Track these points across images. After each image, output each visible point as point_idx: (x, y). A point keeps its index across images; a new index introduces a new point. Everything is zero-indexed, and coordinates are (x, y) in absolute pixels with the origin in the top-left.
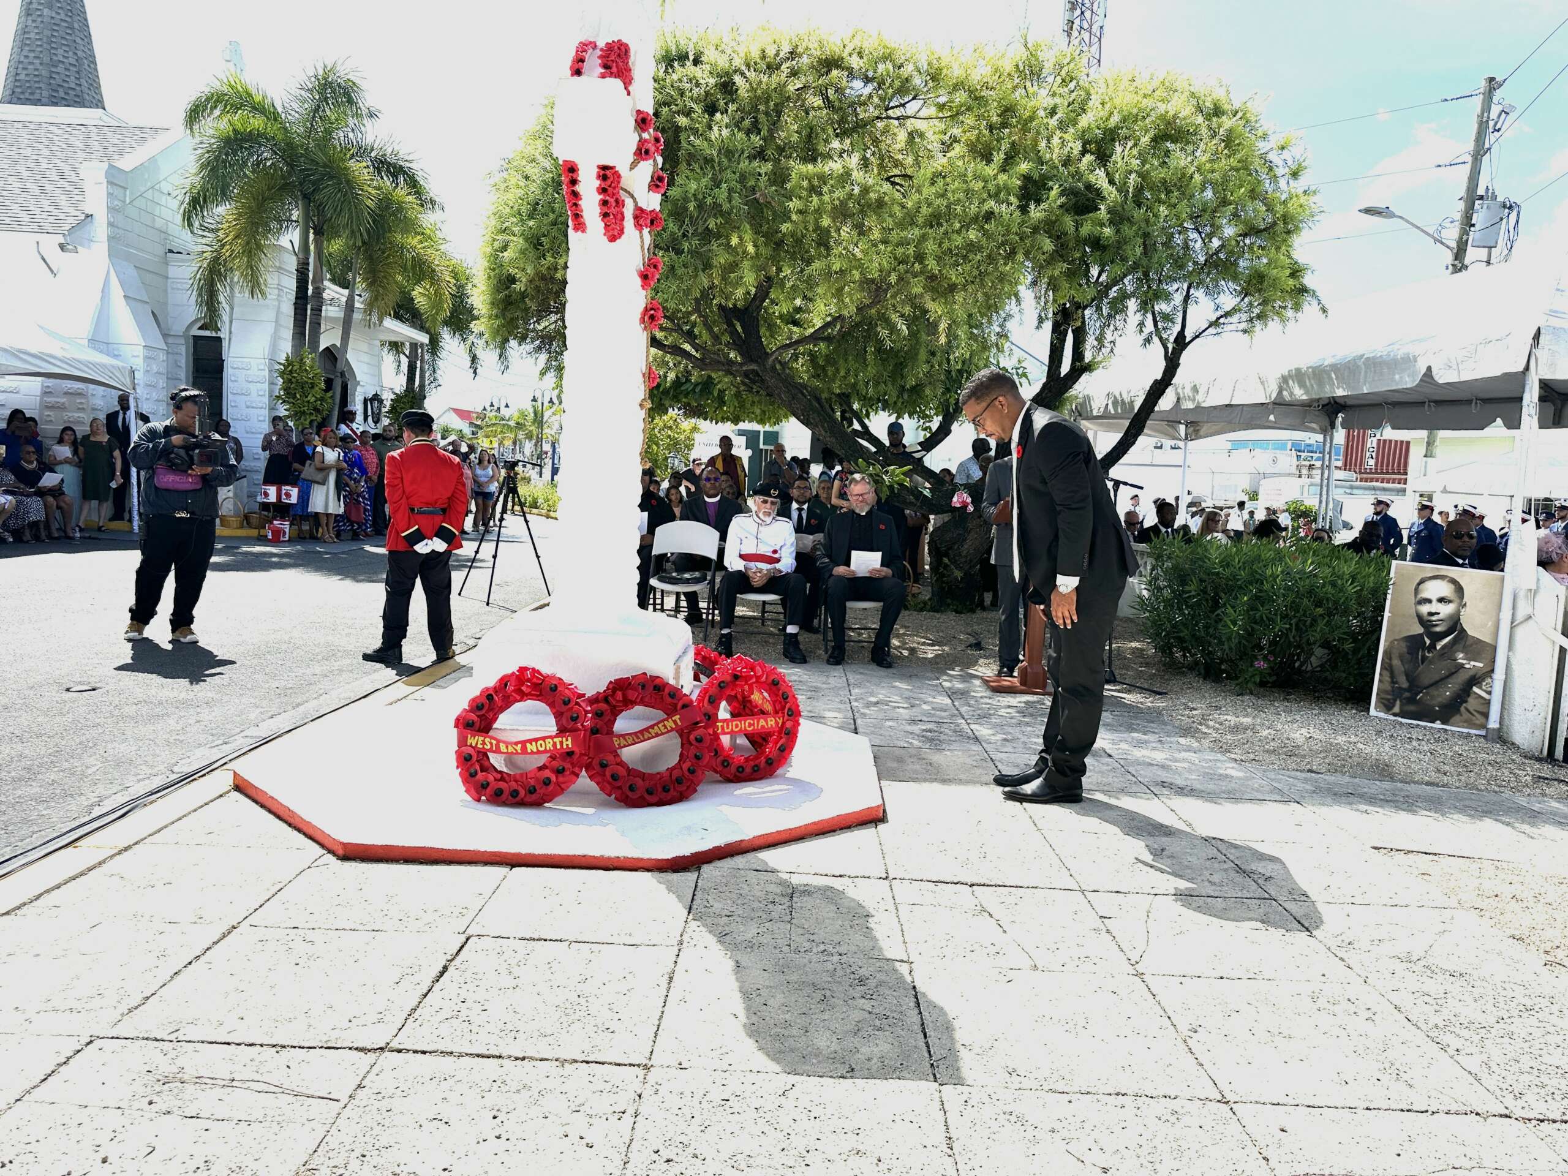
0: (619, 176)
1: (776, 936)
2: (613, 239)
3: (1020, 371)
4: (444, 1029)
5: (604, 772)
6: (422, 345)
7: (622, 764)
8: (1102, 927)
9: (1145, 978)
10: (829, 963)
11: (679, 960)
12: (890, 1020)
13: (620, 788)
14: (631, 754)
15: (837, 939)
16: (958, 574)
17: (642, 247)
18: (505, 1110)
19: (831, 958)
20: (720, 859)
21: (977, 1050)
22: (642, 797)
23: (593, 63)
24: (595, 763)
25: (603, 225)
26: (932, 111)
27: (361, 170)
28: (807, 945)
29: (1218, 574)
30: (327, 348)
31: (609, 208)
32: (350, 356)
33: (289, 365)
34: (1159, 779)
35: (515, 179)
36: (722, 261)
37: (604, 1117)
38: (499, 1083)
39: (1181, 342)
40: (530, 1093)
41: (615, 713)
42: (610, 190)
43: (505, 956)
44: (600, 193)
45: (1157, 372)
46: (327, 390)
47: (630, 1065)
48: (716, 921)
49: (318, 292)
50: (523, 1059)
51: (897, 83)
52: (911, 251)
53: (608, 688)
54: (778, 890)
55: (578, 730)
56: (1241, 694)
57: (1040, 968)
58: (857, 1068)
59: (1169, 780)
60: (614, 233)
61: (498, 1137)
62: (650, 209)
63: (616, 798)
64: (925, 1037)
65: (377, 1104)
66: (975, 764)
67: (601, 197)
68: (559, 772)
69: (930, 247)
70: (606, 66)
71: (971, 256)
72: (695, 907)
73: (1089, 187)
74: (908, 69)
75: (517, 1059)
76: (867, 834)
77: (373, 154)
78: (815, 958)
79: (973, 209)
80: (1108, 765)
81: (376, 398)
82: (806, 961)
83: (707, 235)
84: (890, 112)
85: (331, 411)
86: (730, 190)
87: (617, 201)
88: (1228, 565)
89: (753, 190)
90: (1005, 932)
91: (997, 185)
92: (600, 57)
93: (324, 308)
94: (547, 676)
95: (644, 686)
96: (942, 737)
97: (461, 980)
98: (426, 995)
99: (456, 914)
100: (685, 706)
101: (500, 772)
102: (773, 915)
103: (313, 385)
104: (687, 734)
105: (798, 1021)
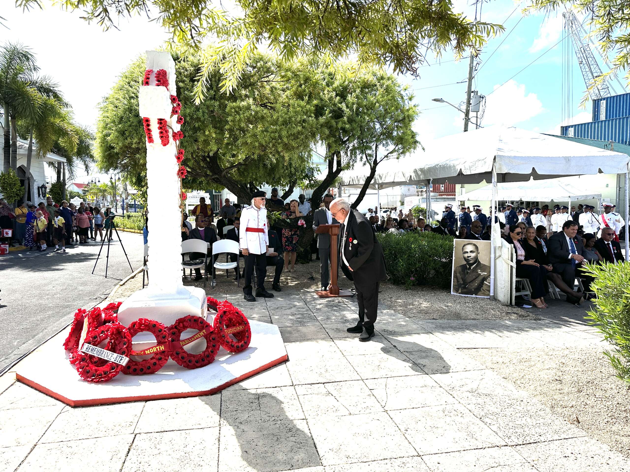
0: (166, 122)
1: (256, 416)
2: (165, 145)
3: (317, 169)
5: (178, 356)
6: (63, 163)
7: (185, 352)
8: (371, 394)
9: (388, 412)
10: (277, 425)
11: (221, 432)
12: (303, 444)
13: (185, 362)
14: (187, 347)
15: (278, 414)
16: (302, 250)
17: (176, 145)
19: (278, 422)
20: (228, 387)
21: (335, 450)
22: (194, 364)
23: (153, 80)
24: (174, 353)
25: (161, 140)
26: (279, 79)
27: (32, 91)
28: (268, 418)
29: (395, 247)
30: (20, 167)
31: (163, 134)
32: (31, 171)
33: (3, 176)
34: (383, 329)
35: (111, 107)
36: (202, 140)
39: (376, 163)
41: (180, 333)
42: (163, 128)
43: (152, 441)
44: (159, 129)
45: (368, 174)
46: (22, 186)
48: (232, 414)
49: (15, 143)
51: (265, 70)
52: (277, 135)
53: (176, 323)
54: (253, 397)
55: (166, 342)
56: (407, 290)
57: (352, 414)
58: (294, 465)
59: (386, 329)
60: (165, 142)
62: (178, 131)
63: (184, 366)
64: (316, 448)
66: (318, 331)
67: (160, 130)
68: (160, 359)
69: (284, 133)
70: (158, 81)
71: (299, 136)
72: (222, 409)
73: (340, 109)
74: (269, 64)
76: (282, 367)
77: (37, 85)
78: (272, 423)
79: (299, 119)
81: (44, 187)
82: (268, 425)
83: (195, 130)
84: (263, 79)
85: (24, 195)
86: (203, 112)
88: (398, 244)
89: (212, 112)
90: (338, 401)
91: (307, 110)
92: (156, 77)
93: (18, 150)
94: (151, 321)
95: (190, 320)
96: (304, 320)
97: (137, 454)
98: (124, 463)
99: (128, 425)
100: (207, 326)
101: (134, 362)
102: (254, 408)
103: (15, 184)
104: (210, 337)
105: (270, 450)
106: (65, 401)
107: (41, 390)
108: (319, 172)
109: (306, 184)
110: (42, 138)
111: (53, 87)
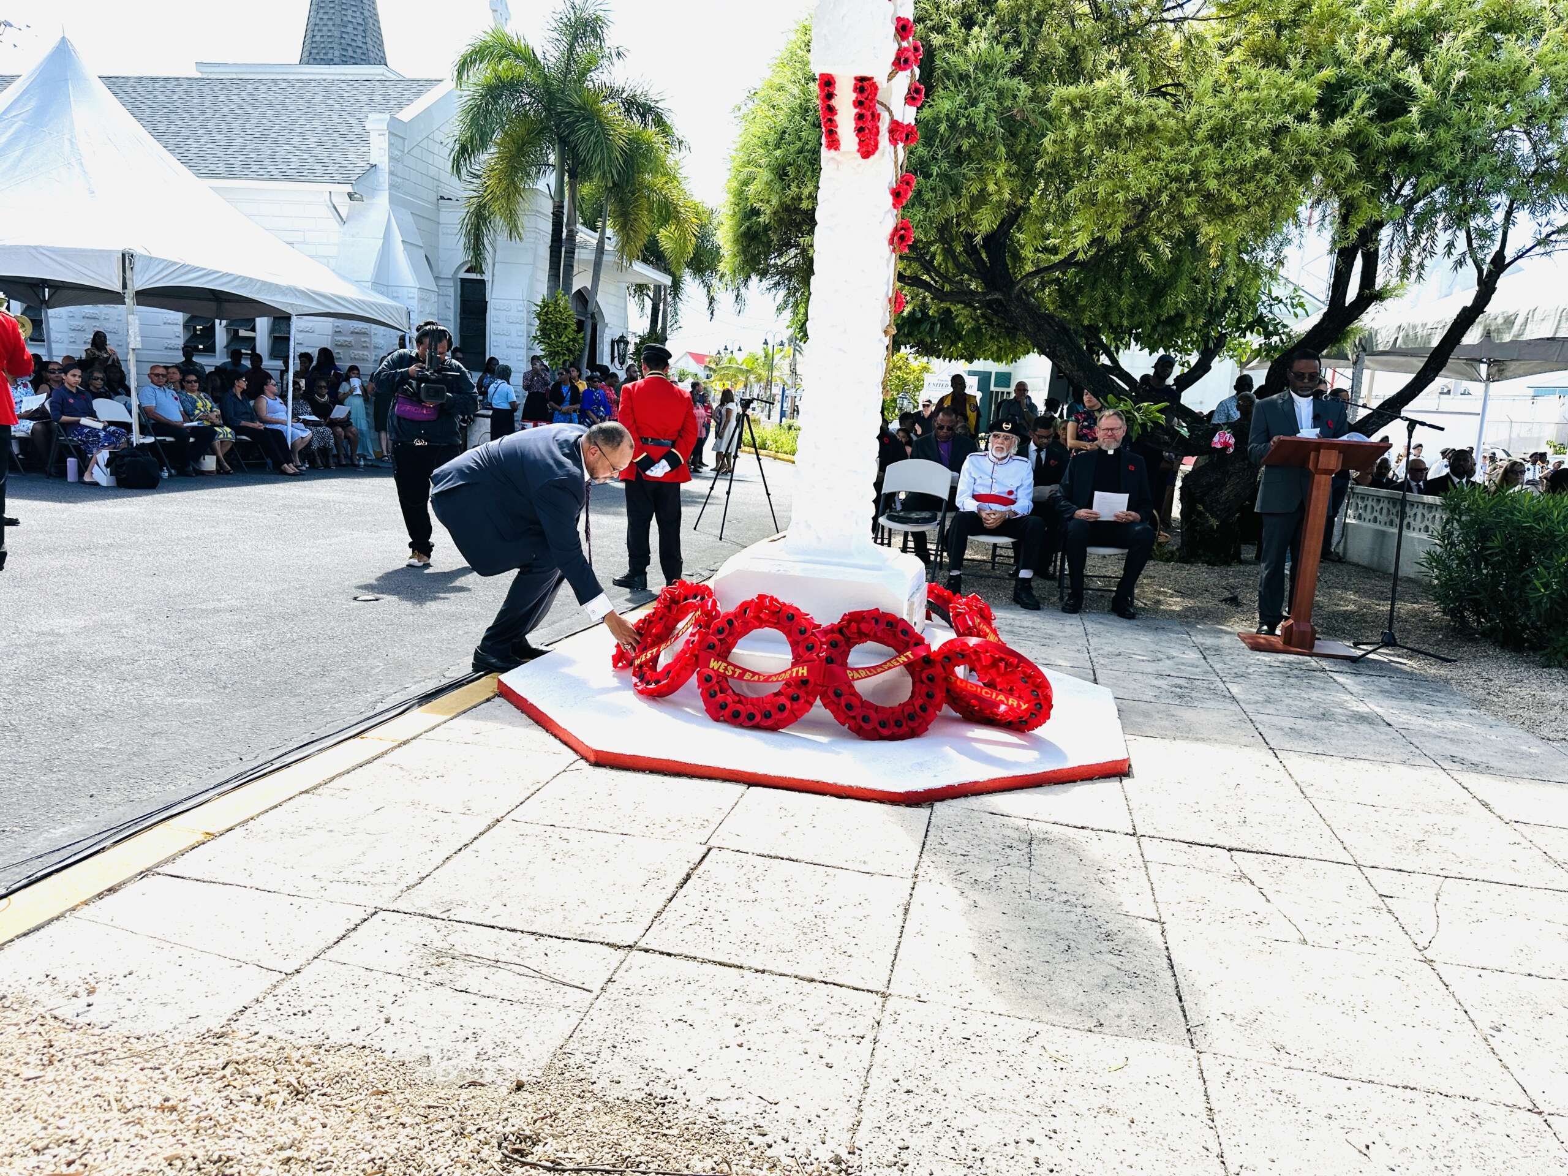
0: (876, 88)
1: (1015, 881)
2: (866, 155)
3: (1295, 302)
4: (689, 934)
5: (839, 700)
6: (665, 287)
7: (855, 694)
8: (1382, 906)
9: (1435, 966)
10: (1072, 915)
11: (914, 893)
12: (1141, 979)
13: (854, 718)
14: (863, 686)
15: (1081, 890)
16: (1214, 522)
17: (896, 162)
18: (746, 1020)
19: (1074, 909)
20: (954, 798)
21: (1238, 1021)
22: (875, 729)
24: (830, 690)
25: (857, 140)
26: (1213, 11)
27: (612, 111)
28: (1049, 894)
29: (1530, 528)
30: (579, 291)
31: (864, 123)
32: (600, 299)
33: (545, 306)
34: (1448, 754)
35: (764, 110)
37: (844, 1039)
38: (740, 993)
39: (1500, 264)
40: (769, 1006)
41: (850, 644)
42: (866, 103)
43: (744, 870)
44: (856, 107)
45: (1468, 299)
46: (578, 332)
47: (868, 991)
48: (951, 859)
49: (572, 235)
50: (763, 972)
52: (1187, 168)
53: (843, 620)
54: (1015, 835)
55: (814, 660)
56: (1548, 666)
57: (1310, 942)
58: (1106, 1024)
59: (1460, 755)
60: (867, 149)
61: (740, 1046)
62: (906, 123)
63: (849, 728)
64: (1180, 1000)
65: (627, 1000)
66: (1232, 724)
67: (857, 110)
68: (794, 699)
72: (928, 842)
73: (1397, 86)
75: (757, 971)
76: (1110, 787)
77: (624, 95)
78: (1057, 907)
80: (1387, 734)
81: (622, 340)
82: (1048, 909)
85: (582, 351)
86: (987, 109)
87: (873, 114)
88: (1543, 519)
90: (1268, 901)
93: (577, 250)
94: (784, 604)
95: (877, 622)
96: (1194, 694)
97: (704, 889)
98: (670, 900)
99: (697, 825)
100: (916, 644)
101: (738, 695)
102: (1011, 860)
103: (566, 326)
104: (921, 671)
105: (1041, 969)
106: (579, 749)
107: (539, 720)
108: (1299, 310)
109: (1256, 346)
110: (626, 225)
111: (657, 102)
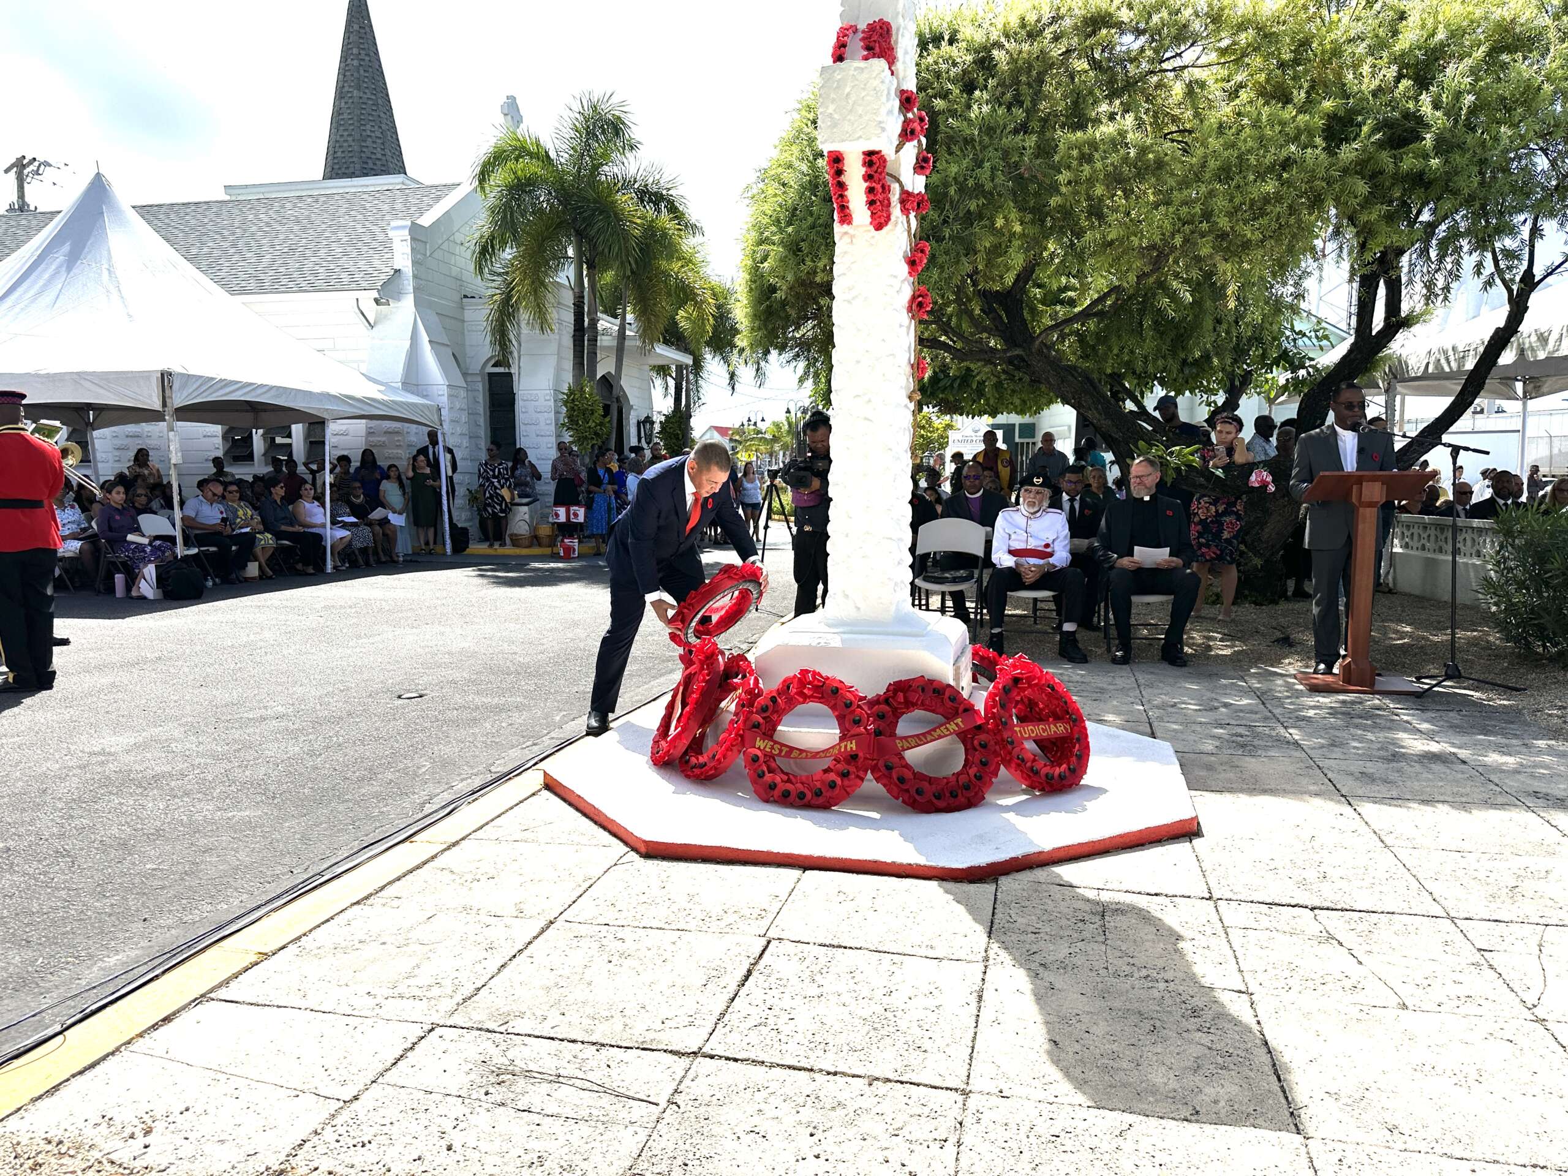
0: (885, 161)
1: (1091, 958)
2: (879, 227)
4: (754, 1038)
5: (890, 774)
6: (687, 366)
7: (907, 766)
8: (1483, 961)
9: (1549, 1025)
10: (1155, 991)
11: (987, 977)
12: (1235, 1058)
13: (907, 791)
14: (915, 755)
15: (1160, 963)
16: (1258, 562)
17: (909, 231)
18: (821, 1128)
19: (1157, 985)
20: (1017, 871)
21: (1344, 1100)
22: (930, 801)
23: (855, 45)
24: (881, 763)
25: (869, 213)
26: (1213, 57)
27: (626, 202)
28: (1128, 969)
30: (604, 376)
31: (875, 195)
32: (623, 382)
33: (571, 394)
34: (1531, 790)
35: (773, 188)
36: (988, 245)
37: (925, 1144)
38: (813, 1097)
39: (1529, 283)
40: (845, 1112)
41: (897, 715)
42: (876, 176)
43: (807, 963)
44: (866, 181)
45: (1499, 317)
46: (605, 416)
47: (947, 1089)
48: (1022, 938)
49: (594, 322)
50: (835, 1074)
51: (1173, 31)
52: (1198, 209)
53: (888, 690)
54: (1087, 907)
55: (862, 734)
57: (1411, 1007)
58: (1203, 1111)
59: (1544, 790)
60: (880, 221)
61: (817, 1157)
62: (916, 192)
63: (904, 802)
64: (1279, 1080)
65: (695, 1112)
66: (1300, 772)
67: (866, 184)
68: (844, 775)
69: (1220, 203)
70: (868, 48)
71: (1269, 208)
72: (996, 921)
73: (1407, 115)
74: (1186, 14)
75: (829, 1073)
77: (637, 185)
78: (1137, 984)
79: (1269, 159)
80: (1463, 773)
81: (648, 420)
82: (1128, 986)
83: (969, 219)
84: (1165, 66)
85: (609, 434)
86: (993, 169)
87: (883, 187)
89: (1017, 165)
90: (1360, 963)
91: (1297, 128)
92: (862, 39)
93: (599, 338)
94: (827, 678)
95: (923, 690)
96: (1256, 742)
97: (766, 985)
98: (733, 1000)
99: (755, 915)
100: (966, 710)
101: (787, 774)
102: (1086, 934)
103: (593, 412)
104: (972, 738)
105: (1127, 1053)
106: (630, 841)
107: (587, 811)
110: (645, 312)
111: (669, 189)
